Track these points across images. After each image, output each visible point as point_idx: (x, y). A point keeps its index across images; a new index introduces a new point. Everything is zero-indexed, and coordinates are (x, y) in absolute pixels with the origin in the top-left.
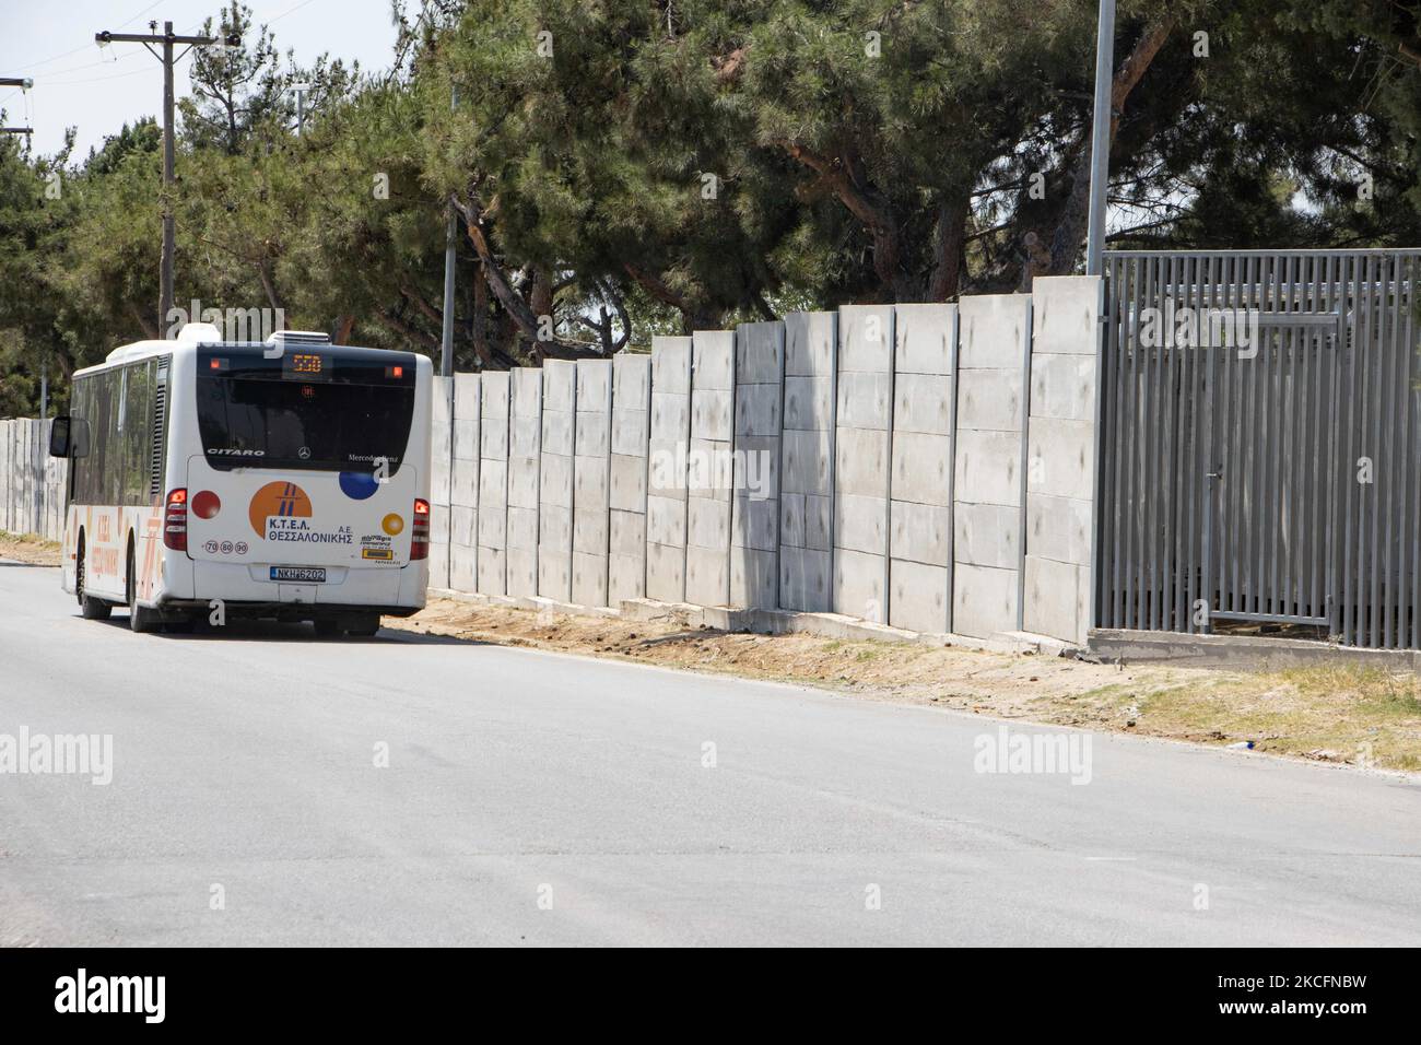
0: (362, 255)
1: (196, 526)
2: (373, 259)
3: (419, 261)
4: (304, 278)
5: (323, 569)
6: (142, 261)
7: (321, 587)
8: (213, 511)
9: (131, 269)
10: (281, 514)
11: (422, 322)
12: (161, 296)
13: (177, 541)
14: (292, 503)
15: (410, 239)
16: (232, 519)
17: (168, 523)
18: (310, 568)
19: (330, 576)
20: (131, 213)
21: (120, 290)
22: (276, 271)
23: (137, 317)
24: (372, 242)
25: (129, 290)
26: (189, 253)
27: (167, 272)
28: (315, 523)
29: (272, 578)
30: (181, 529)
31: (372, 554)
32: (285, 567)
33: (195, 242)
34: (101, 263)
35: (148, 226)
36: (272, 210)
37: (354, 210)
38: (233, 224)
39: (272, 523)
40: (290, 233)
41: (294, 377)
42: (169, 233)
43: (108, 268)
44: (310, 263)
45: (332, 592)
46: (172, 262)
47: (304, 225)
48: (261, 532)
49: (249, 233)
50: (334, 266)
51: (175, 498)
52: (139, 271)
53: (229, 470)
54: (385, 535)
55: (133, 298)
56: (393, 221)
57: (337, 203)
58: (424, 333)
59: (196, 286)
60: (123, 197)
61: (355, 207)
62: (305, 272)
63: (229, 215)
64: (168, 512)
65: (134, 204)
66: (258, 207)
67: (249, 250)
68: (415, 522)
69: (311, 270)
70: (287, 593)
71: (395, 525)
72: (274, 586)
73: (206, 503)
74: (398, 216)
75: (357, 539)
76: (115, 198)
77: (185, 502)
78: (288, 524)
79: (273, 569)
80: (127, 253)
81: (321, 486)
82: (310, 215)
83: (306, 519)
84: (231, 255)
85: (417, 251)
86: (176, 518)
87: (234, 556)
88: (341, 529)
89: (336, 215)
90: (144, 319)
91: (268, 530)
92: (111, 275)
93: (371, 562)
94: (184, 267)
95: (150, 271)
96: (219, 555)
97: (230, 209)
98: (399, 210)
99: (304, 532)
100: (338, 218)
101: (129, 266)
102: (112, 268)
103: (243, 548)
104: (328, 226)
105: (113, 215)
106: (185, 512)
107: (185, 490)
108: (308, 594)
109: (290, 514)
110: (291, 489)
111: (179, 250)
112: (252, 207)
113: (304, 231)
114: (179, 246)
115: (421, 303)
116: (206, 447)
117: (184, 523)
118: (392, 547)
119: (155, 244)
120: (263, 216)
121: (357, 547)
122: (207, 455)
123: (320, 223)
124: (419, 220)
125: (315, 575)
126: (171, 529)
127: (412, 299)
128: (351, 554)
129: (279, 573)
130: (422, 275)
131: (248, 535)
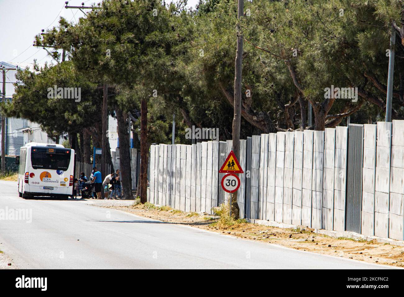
0: (344, 55)
1: (30, 179)
2: (349, 57)
3: (374, 58)
4: (312, 68)
5: (53, 187)
6: (225, 59)
7: (53, 190)
8: (33, 176)
9: (220, 64)
10: (46, 177)
11: (375, 92)
12: (235, 78)
13: (27, 182)
14: (48, 175)
15: (368, 47)
16: (37, 178)
17: (25, 178)
18: (51, 187)
19: (54, 189)
20: (220, 34)
21: (213, 75)
22: (297, 65)
23: (223, 89)
24: (348, 48)
25: (218, 76)
26: (250, 55)
27: (238, 65)
28: (52, 179)
29: (44, 189)
30: (28, 179)
31: (62, 185)
32: (46, 187)
33: (253, 49)
34: (203, 60)
35: (229, 40)
36: (295, 32)
37: (339, 31)
38: (274, 39)
39: (44, 179)
40: (304, 44)
41: (48, 153)
42: (241, 43)
43: (207, 63)
44: (315, 61)
45: (55, 191)
46: (241, 60)
47: (312, 39)
48: (42, 180)
49: (282, 44)
50: (328, 62)
51: (27, 174)
52: (224, 65)
53: (36, 169)
54: (64, 181)
55: (220, 80)
56: (360, 37)
57: (329, 27)
58: (376, 99)
59: (253, 72)
60: (216, 25)
61: (340, 29)
62: (313, 66)
63: (272, 34)
64: (26, 176)
65: (222, 29)
66: (287, 30)
67: (282, 53)
68: (70, 179)
69: (316, 65)
70: (46, 191)
71: (66, 180)
72: (44, 190)
73: (32, 175)
74: (362, 34)
75: (59, 182)
76: (212, 25)
77: (28, 175)
78: (47, 179)
79: (44, 187)
80: (217, 55)
81: (53, 172)
82: (315, 34)
83: (50, 178)
84: (272, 56)
85: (372, 53)
86: (27, 177)
87: (37, 185)
88: (57, 180)
89: (329, 34)
90: (227, 90)
91: (43, 180)
92: (209, 67)
93: (62, 186)
94: (248, 62)
95: (230, 65)
96: (34, 184)
97: (272, 31)
98: (363, 31)
99: (50, 181)
100: (331, 35)
101: (218, 63)
102: (210, 63)
103: (39, 183)
104: (325, 40)
105: (210, 35)
106: (28, 177)
107: (28, 172)
108: (50, 192)
109: (47, 177)
110: (47, 173)
111: (245, 53)
112: (284, 30)
113: (312, 42)
114: (245, 51)
115: (375, 81)
116: (32, 165)
117: (28, 178)
118: (66, 184)
119: (232, 50)
120: (290, 35)
121: (59, 183)
122: (32, 166)
123: (321, 38)
124: (373, 37)
125: (52, 188)
126: (26, 179)
127: (369, 79)
128: (58, 185)
129: (45, 188)
130: (375, 66)
131: (39, 181)
